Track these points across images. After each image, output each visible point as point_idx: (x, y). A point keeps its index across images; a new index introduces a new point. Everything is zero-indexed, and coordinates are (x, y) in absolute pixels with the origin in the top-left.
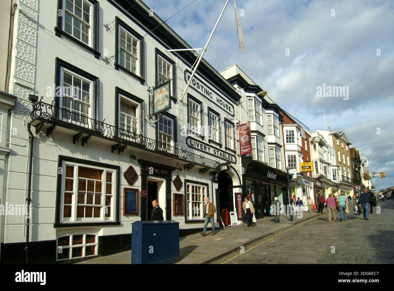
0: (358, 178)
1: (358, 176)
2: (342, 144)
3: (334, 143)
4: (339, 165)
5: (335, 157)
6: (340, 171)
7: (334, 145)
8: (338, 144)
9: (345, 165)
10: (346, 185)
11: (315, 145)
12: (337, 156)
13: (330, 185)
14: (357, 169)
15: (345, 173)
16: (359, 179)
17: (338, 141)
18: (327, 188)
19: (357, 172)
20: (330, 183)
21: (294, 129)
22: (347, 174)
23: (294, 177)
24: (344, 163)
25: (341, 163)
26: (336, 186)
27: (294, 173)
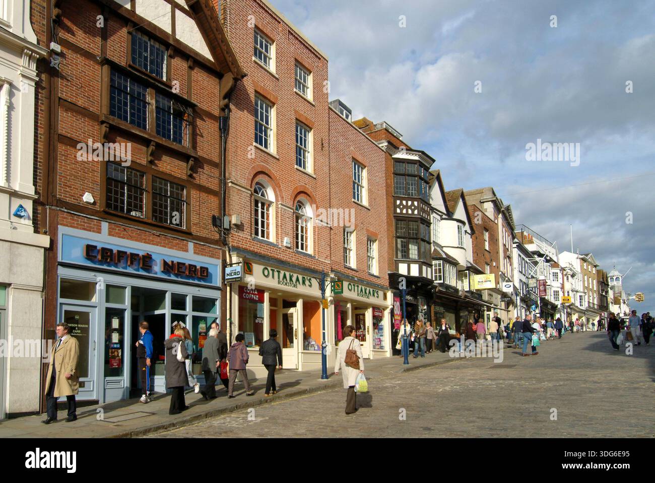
0: (605, 303)
1: (605, 301)
2: (590, 267)
3: (582, 267)
4: (586, 291)
5: (581, 282)
6: (586, 297)
7: (581, 269)
8: (585, 268)
9: (591, 290)
10: (592, 312)
11: (568, 277)
12: (584, 281)
13: (577, 312)
14: (604, 294)
15: (591, 298)
16: (605, 305)
17: (585, 264)
18: (574, 314)
19: (604, 296)
20: (576, 309)
21: (558, 271)
22: (593, 300)
23: (559, 306)
24: (591, 287)
25: (587, 288)
26: (582, 312)
27: (558, 303)
